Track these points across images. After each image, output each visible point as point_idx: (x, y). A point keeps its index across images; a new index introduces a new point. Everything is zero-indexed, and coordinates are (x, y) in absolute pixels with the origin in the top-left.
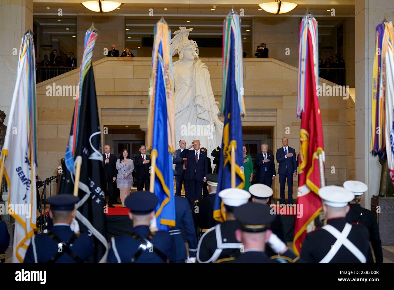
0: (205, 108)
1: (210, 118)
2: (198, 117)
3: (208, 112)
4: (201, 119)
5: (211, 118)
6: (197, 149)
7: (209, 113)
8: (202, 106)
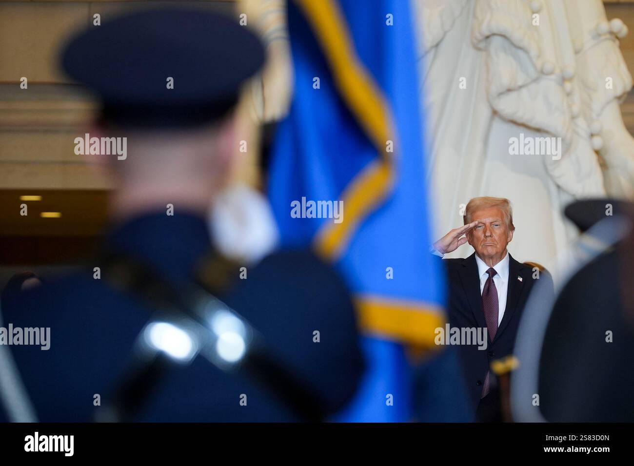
0: (539, 57)
1: (573, 118)
2: (495, 113)
3: (563, 80)
4: (514, 122)
5: (581, 122)
6: (491, 257)
7: (568, 86)
8: (525, 43)
